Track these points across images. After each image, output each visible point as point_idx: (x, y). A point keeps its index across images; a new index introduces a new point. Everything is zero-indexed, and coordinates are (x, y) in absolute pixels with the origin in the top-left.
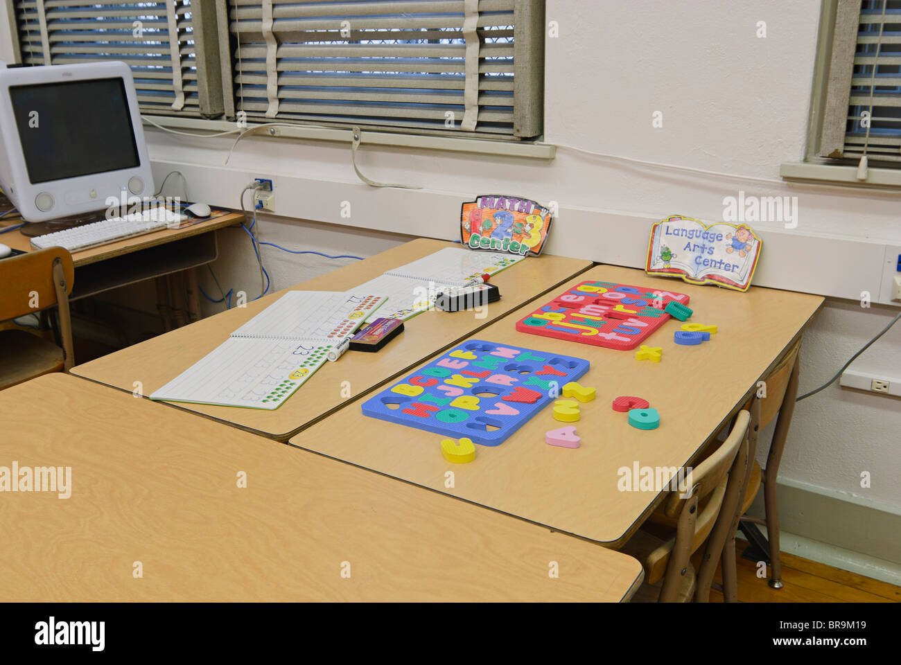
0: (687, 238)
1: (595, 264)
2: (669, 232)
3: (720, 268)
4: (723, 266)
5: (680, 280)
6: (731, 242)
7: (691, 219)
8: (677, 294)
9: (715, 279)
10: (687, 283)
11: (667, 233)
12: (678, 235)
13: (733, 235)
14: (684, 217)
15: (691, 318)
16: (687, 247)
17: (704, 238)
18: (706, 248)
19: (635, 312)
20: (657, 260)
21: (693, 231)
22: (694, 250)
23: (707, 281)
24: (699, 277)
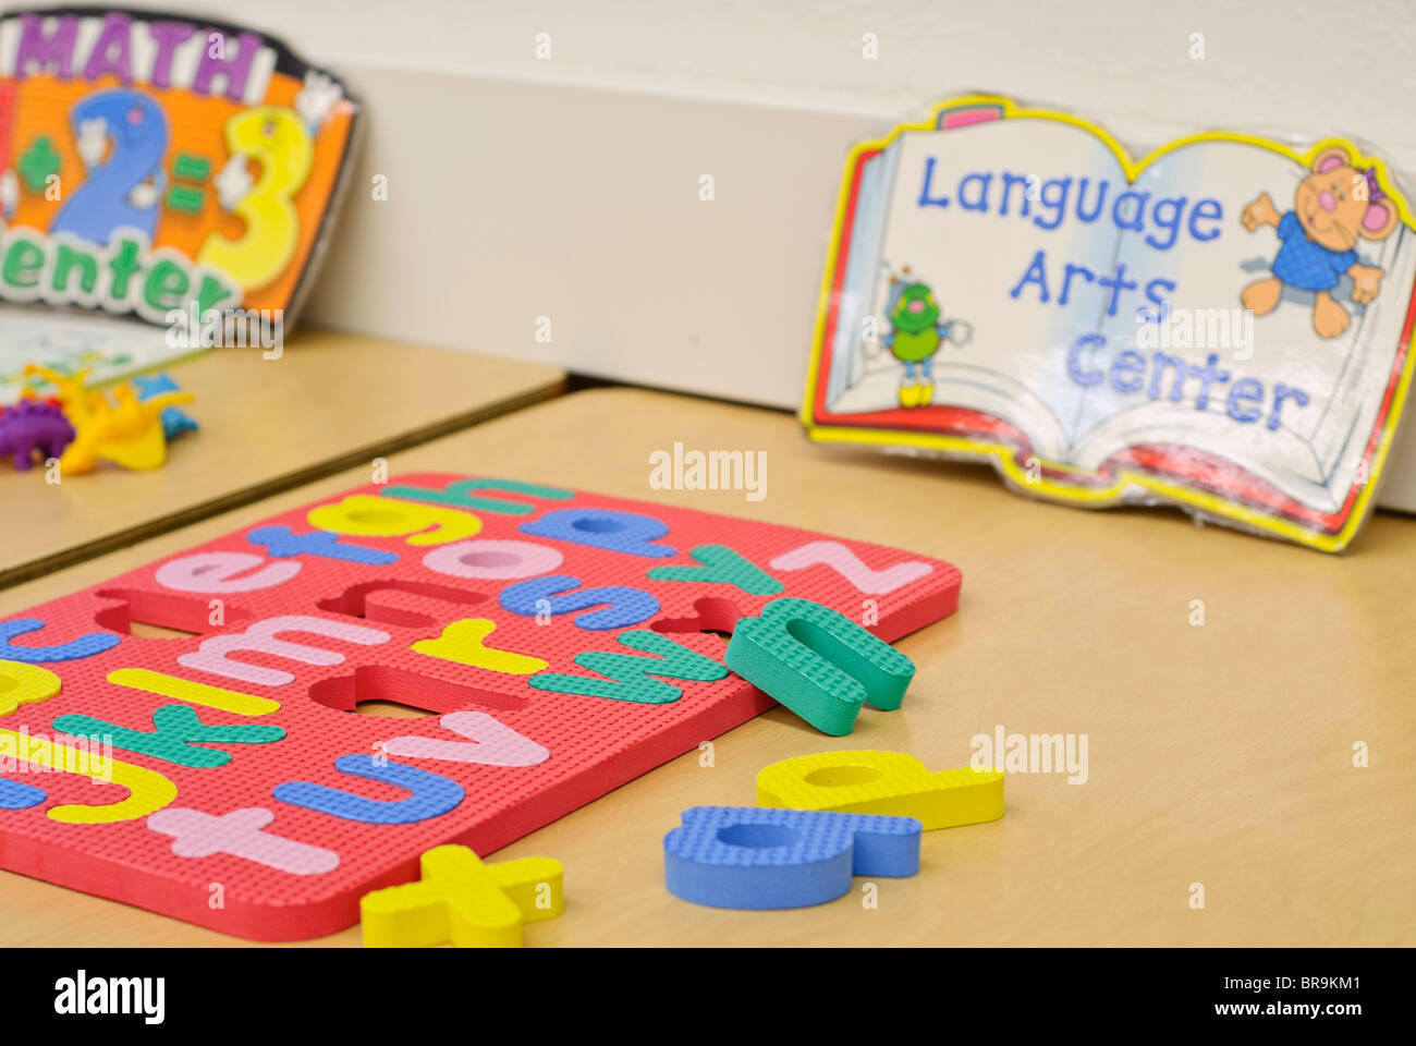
0: (1028, 222)
1: (576, 383)
2: (936, 192)
3: (1202, 405)
4: (1219, 393)
5: (983, 473)
6: (1267, 244)
7: (1063, 118)
8: (877, 557)
9: (1171, 474)
10: (1022, 495)
11: (925, 200)
12: (982, 206)
13: (1284, 203)
14: (1021, 103)
15: (908, 715)
16: (1027, 278)
17: (1120, 224)
18: (1132, 286)
19: (542, 665)
20: (867, 356)
21: (1065, 184)
22: (1063, 300)
23: (1133, 485)
24: (1089, 462)
